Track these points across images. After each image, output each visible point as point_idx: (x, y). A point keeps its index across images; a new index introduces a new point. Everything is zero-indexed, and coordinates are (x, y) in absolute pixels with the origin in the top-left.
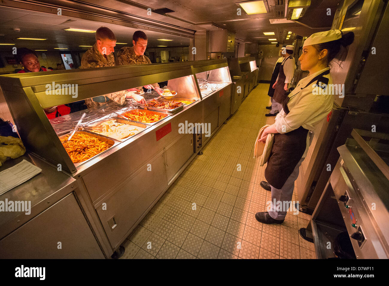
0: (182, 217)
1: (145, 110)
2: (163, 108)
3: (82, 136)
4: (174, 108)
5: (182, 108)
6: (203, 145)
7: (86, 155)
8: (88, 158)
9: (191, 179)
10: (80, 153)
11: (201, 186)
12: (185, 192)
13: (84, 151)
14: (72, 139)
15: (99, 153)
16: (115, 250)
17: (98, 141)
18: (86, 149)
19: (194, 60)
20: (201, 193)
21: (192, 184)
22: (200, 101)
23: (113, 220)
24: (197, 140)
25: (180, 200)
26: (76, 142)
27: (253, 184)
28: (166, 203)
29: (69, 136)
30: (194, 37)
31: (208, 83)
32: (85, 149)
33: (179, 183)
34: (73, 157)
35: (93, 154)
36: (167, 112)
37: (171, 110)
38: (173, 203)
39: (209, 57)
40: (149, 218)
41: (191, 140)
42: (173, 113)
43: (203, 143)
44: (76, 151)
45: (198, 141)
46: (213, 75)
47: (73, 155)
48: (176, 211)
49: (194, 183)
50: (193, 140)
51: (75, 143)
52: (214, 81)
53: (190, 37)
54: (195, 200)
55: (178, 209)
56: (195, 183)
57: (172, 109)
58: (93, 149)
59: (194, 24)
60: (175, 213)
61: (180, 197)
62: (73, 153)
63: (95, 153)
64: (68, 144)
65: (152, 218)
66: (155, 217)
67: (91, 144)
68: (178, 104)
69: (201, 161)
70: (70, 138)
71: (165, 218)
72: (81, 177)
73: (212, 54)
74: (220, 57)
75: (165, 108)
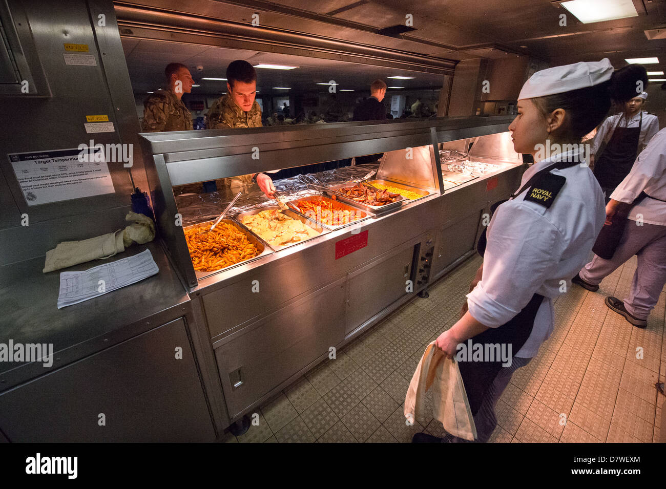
0: (357, 409)
1: (333, 199)
2: (363, 201)
3: (229, 227)
4: (383, 203)
5: (399, 205)
6: (431, 280)
7: (221, 261)
8: (222, 267)
9: (392, 341)
10: (215, 254)
11: (409, 361)
12: (374, 362)
13: (223, 253)
14: (216, 230)
15: (240, 261)
16: (233, 421)
17: (246, 241)
18: (226, 250)
19: (447, 115)
20: (405, 376)
21: (392, 350)
22: (439, 195)
23: (238, 373)
24: (418, 268)
25: (361, 373)
26: (219, 234)
27: (531, 398)
28: (335, 370)
29: (213, 223)
30: (454, 72)
31: (467, 161)
32: (224, 249)
33: (367, 341)
34: (206, 258)
35: (231, 260)
36: (368, 209)
37: (376, 208)
38: (346, 376)
39: (479, 109)
40: (300, 386)
41: (407, 268)
42: (378, 213)
43: (431, 275)
44: (211, 250)
45: (421, 271)
46: (481, 145)
47: (206, 256)
48: (349, 393)
49: (395, 350)
50: (410, 268)
51: (217, 236)
52: (483, 156)
53: (445, 73)
54: (390, 386)
55: (353, 389)
56: (399, 350)
57: (378, 205)
58: (235, 252)
59: (456, 49)
60: (345, 396)
61: (364, 368)
62: (207, 252)
63: (234, 260)
64: (209, 236)
65: (305, 388)
66: (311, 389)
67: (235, 243)
68: (392, 198)
69: (422, 310)
70: (213, 227)
71: (326, 398)
72: (199, 296)
73: (486, 104)
74: (503, 109)
75: (367, 201)
